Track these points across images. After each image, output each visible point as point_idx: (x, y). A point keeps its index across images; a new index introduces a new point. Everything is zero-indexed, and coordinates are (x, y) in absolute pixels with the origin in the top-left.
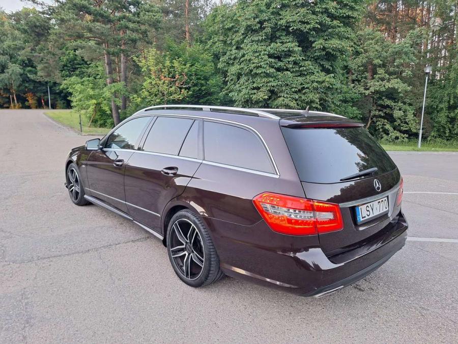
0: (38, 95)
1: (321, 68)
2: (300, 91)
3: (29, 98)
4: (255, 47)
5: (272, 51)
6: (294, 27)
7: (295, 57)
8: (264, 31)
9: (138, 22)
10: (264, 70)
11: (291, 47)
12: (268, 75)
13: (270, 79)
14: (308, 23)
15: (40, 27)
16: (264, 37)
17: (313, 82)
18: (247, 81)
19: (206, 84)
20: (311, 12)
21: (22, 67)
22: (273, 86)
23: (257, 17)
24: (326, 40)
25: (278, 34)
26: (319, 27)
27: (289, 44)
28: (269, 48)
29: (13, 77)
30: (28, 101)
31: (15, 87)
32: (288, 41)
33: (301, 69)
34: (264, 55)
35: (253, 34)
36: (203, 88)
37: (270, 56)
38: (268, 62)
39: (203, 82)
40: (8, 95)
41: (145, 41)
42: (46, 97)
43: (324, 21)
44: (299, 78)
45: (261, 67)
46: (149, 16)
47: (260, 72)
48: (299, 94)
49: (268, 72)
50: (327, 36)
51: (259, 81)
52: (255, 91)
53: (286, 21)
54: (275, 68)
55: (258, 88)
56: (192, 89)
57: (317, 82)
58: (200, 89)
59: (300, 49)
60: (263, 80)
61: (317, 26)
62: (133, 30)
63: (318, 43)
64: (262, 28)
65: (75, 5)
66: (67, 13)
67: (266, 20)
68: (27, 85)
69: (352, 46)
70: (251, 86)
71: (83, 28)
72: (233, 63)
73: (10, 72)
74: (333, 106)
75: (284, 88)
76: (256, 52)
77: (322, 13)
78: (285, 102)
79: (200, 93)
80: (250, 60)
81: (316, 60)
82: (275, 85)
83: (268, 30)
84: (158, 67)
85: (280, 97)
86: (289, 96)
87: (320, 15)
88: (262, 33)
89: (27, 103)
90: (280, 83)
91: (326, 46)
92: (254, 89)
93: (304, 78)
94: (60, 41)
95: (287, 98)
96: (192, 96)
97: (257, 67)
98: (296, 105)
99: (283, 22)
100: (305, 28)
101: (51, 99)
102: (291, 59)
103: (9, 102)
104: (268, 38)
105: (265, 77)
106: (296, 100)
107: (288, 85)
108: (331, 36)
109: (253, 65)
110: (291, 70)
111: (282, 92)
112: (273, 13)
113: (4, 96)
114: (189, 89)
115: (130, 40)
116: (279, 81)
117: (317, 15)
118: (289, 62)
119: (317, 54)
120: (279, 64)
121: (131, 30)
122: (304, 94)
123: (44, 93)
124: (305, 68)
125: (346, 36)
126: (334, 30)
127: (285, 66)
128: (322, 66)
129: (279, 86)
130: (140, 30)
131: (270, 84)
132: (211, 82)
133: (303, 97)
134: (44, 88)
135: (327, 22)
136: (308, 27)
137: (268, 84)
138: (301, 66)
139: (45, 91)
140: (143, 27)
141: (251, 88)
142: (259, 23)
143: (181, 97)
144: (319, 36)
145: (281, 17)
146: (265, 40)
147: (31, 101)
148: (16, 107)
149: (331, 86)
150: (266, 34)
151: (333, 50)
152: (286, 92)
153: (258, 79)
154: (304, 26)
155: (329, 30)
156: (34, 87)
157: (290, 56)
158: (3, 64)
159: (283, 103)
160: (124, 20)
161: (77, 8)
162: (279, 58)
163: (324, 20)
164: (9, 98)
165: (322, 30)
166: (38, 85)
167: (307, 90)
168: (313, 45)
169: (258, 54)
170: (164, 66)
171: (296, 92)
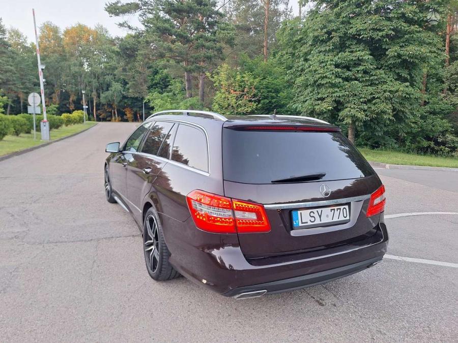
0: (135, 109)
1: (396, 77)
2: (369, 101)
3: (127, 113)
4: (322, 57)
5: (339, 61)
6: (364, 36)
7: (365, 66)
8: (331, 41)
9: (214, 40)
10: (328, 80)
11: (361, 56)
12: (333, 85)
13: (336, 89)
14: (380, 30)
15: (130, 49)
16: (331, 48)
17: (385, 91)
18: (311, 92)
19: (277, 96)
20: (384, 18)
21: (123, 85)
22: (339, 97)
23: (325, 27)
24: (401, 47)
25: (348, 43)
26: (393, 33)
27: (359, 52)
28: (336, 58)
29: (115, 95)
30: (126, 115)
31: (116, 103)
32: (358, 50)
33: (371, 78)
34: (331, 65)
35: (321, 45)
36: (274, 100)
37: (337, 66)
38: (334, 72)
39: (274, 94)
40: (110, 110)
41: (220, 58)
42: (141, 112)
43: (400, 27)
44: (369, 87)
45: (326, 77)
46: (223, 34)
47: (325, 82)
48: (368, 105)
49: (333, 82)
50: (403, 42)
51: (324, 92)
52: (319, 102)
53: (356, 29)
54: (343, 78)
55: (322, 99)
56: (262, 101)
57: (390, 91)
58: (270, 102)
59: (371, 57)
60: (329, 91)
61: (390, 32)
62: (208, 48)
63: (392, 51)
64: (330, 39)
65: (158, 28)
66: (152, 36)
67: (334, 29)
68: (126, 101)
69: (435, 52)
70: (316, 97)
71: (165, 49)
72: (301, 75)
73: (113, 90)
74: (411, 117)
75: (351, 99)
76: (322, 62)
77: (398, 18)
78: (351, 113)
79: (270, 106)
80: (315, 71)
81: (390, 68)
82: (341, 95)
83: (336, 40)
84: (230, 82)
85: (346, 107)
86: (356, 107)
87: (395, 21)
88: (330, 43)
89: (125, 117)
90: (347, 93)
91: (402, 53)
92: (318, 99)
93: (374, 88)
94: (145, 61)
95: (354, 108)
96: (262, 108)
97: (323, 78)
98: (364, 116)
99: (352, 31)
100: (377, 35)
101: (145, 113)
102: (361, 68)
103: (111, 116)
104: (336, 48)
105: (330, 87)
106: (365, 111)
107: (356, 95)
108: (408, 42)
109: (318, 76)
110: (361, 80)
111: (348, 102)
112: (343, 23)
113: (107, 110)
114: (259, 101)
115: (206, 57)
116: (346, 91)
117: (392, 21)
118: (358, 71)
119: (392, 61)
120: (347, 74)
121: (207, 48)
122: (374, 104)
123: (140, 108)
124: (376, 77)
125: (427, 42)
126: (412, 35)
127: (354, 75)
128: (398, 74)
129: (345, 96)
130: (216, 47)
131: (335, 95)
132: (281, 94)
133: (373, 108)
134: (140, 103)
135: (403, 28)
136: (380, 34)
137: (334, 95)
138: (372, 75)
139: (140, 106)
140: (218, 45)
141: (316, 99)
142: (326, 33)
143: (250, 110)
144: (394, 42)
145: (351, 26)
146: (332, 50)
147: (129, 115)
148: (117, 120)
149: (407, 96)
150: (334, 44)
151: (410, 57)
152: (353, 103)
153: (323, 90)
154: (376, 33)
155: (406, 36)
156: (132, 103)
157: (360, 65)
158: (108, 83)
159: (348, 114)
160: (201, 39)
161: (160, 31)
162: (348, 68)
163: (400, 25)
164: (111, 112)
165: (397, 36)
166: (135, 101)
167: (378, 100)
168: (387, 53)
169: (324, 64)
170: (235, 81)
171: (365, 103)
